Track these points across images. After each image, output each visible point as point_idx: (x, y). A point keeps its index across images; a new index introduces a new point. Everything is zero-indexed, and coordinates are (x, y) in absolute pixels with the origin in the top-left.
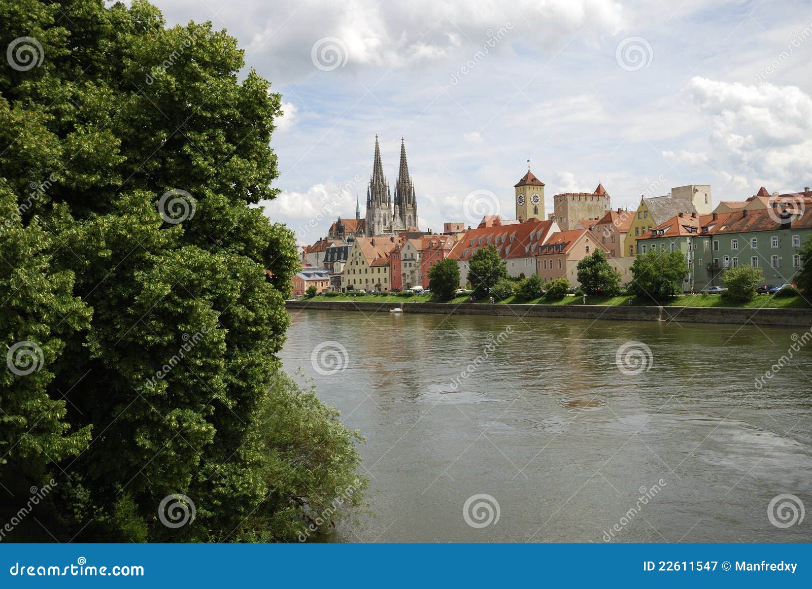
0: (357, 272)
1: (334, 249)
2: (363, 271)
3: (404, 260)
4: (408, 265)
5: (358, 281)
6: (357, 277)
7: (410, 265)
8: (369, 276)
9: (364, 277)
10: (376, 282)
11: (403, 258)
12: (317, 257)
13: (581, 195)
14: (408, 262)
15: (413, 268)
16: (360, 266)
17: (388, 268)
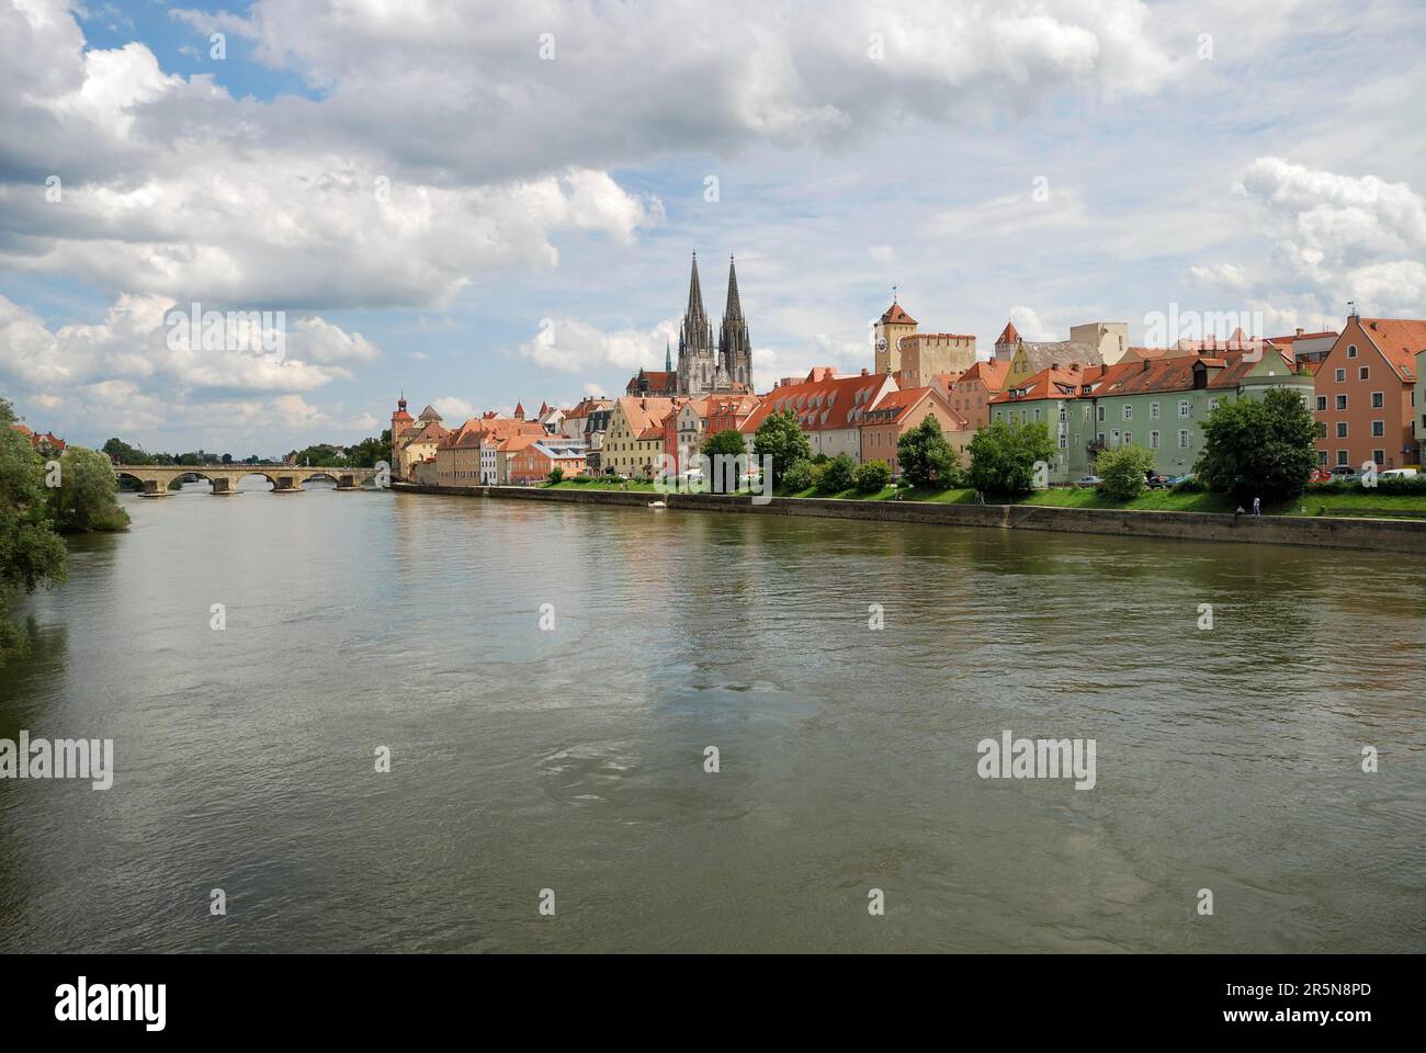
0: (620, 447)
1: (598, 414)
2: (628, 447)
3: (682, 431)
4: (686, 438)
5: (620, 461)
6: (620, 455)
7: (690, 439)
8: (636, 454)
9: (628, 454)
10: (645, 462)
11: (680, 427)
12: (578, 426)
13: (940, 337)
14: (686, 434)
15: (693, 443)
16: (624, 439)
17: (661, 443)
